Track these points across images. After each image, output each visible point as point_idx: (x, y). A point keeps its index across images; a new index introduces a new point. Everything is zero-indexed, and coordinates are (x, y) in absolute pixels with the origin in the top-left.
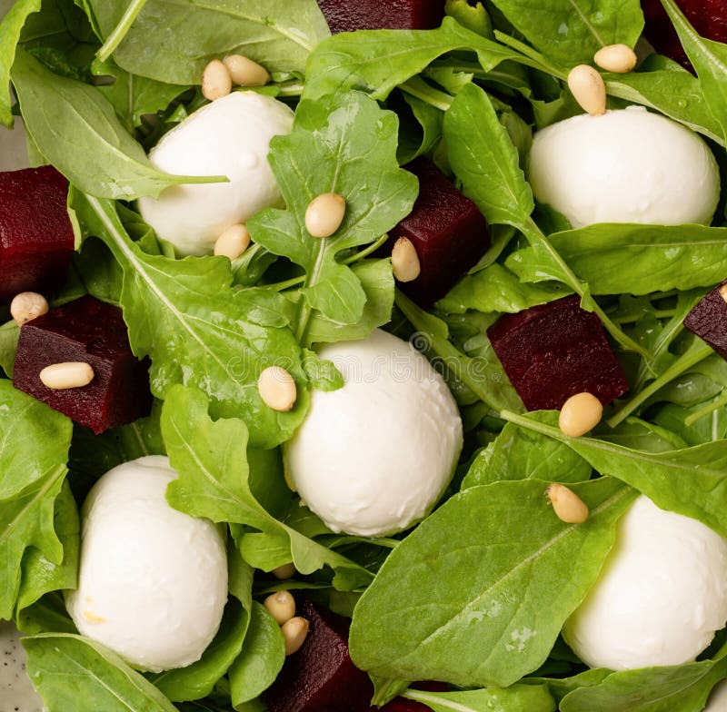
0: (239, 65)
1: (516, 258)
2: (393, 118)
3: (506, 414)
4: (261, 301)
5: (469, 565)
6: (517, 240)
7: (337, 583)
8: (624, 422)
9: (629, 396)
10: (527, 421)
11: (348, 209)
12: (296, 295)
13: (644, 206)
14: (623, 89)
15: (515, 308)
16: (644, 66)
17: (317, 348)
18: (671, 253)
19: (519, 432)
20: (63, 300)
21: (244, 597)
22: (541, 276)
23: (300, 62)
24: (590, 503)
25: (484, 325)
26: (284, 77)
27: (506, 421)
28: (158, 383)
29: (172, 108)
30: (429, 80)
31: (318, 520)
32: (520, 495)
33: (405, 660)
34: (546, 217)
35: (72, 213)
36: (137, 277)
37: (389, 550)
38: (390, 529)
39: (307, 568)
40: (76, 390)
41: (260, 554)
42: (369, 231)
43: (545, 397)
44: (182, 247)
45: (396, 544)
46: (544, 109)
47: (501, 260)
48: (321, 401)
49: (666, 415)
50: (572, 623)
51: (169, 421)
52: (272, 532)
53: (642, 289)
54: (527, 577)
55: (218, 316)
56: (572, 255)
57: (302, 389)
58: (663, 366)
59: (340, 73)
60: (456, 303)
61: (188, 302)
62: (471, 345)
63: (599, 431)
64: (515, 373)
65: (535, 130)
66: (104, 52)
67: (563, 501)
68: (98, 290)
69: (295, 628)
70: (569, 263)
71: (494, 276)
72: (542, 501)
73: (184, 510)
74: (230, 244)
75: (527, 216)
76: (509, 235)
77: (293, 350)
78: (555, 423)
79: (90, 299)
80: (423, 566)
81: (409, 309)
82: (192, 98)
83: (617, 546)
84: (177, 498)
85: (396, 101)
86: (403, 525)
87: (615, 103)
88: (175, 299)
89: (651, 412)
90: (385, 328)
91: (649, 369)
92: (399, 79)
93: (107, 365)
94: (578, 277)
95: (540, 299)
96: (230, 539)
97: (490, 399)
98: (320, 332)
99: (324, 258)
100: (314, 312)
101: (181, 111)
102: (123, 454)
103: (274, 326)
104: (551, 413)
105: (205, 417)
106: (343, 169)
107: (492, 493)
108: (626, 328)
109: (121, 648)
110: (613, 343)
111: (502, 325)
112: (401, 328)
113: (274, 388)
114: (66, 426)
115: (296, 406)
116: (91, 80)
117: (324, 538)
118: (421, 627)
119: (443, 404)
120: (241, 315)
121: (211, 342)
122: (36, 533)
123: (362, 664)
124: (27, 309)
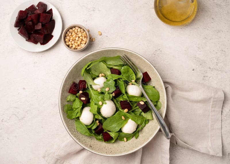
0: (103, 74)
1: (123, 96)
2: (114, 82)
4: (101, 95)
5: (114, 121)
7: (103, 121)
8: (130, 112)
9: (131, 110)
10: (121, 110)
11: (109, 89)
12: (104, 95)
13: (135, 94)
15: (122, 100)
17: (105, 100)
18: (137, 98)
19: (121, 111)
21: (94, 120)
22: (125, 98)
24: (125, 118)
25: (120, 101)
26: (107, 76)
28: (91, 101)
29: (96, 77)
30: (119, 79)
31: (102, 115)
32: (119, 116)
33: (107, 128)
34: (126, 93)
36: (91, 91)
39: (100, 119)
40: (84, 100)
41: (96, 117)
42: (111, 91)
43: (123, 108)
44: (95, 89)
45: (108, 118)
47: (122, 96)
48: (104, 105)
49: (134, 112)
50: (122, 127)
51: (91, 104)
52: (98, 115)
53: (134, 101)
54: (119, 123)
55: (97, 96)
56: (128, 97)
57: (103, 104)
59: (111, 77)
60: (117, 99)
62: (118, 103)
63: (128, 112)
64: (121, 106)
65: (128, 85)
66: (91, 72)
67: (123, 118)
68: (87, 91)
69: (98, 124)
72: (121, 117)
73: (91, 112)
74: (99, 90)
76: (123, 94)
77: (103, 100)
78: (124, 111)
79: (86, 92)
80: (110, 121)
81: (113, 98)
82: (98, 76)
83: (127, 122)
86: (109, 117)
88: (93, 94)
90: (111, 100)
91: (133, 108)
92: (116, 79)
93: (87, 99)
94: (128, 99)
95: (125, 100)
96: (94, 115)
97: (119, 108)
98: (105, 99)
99: (106, 93)
100: (105, 97)
102: (86, 106)
103: (101, 98)
105: (94, 105)
106: (110, 86)
107: (117, 116)
108: (132, 104)
109: (83, 122)
110: (130, 105)
113: (100, 103)
114: (82, 103)
115: (102, 105)
116: (90, 74)
117: (102, 117)
118: (108, 126)
119: (115, 107)
120: (99, 96)
121: (96, 98)
122: (78, 111)
123: (103, 128)
124: (81, 92)
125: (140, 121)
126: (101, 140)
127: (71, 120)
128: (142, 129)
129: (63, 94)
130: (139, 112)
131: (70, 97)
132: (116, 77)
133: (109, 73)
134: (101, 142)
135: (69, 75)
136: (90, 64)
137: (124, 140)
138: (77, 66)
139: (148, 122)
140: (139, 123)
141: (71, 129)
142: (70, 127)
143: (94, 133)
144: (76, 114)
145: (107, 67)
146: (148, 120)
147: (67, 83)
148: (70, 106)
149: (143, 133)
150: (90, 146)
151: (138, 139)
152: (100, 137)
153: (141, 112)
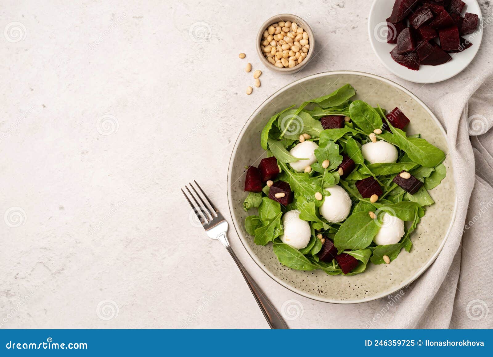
0: (306, 136)
1: (360, 170)
2: (338, 146)
3: (360, 199)
4: (314, 180)
5: (355, 227)
6: (360, 166)
7: (330, 232)
8: (382, 200)
9: (383, 195)
10: (364, 200)
11: (330, 163)
12: (320, 179)
13: (384, 159)
14: (379, 137)
15: (361, 179)
16: (383, 132)
17: (324, 188)
18: (389, 167)
19: (362, 202)
20: (275, 182)
21: (314, 235)
22: (365, 173)
23: (317, 135)
25: (355, 182)
26: (314, 137)
27: (360, 201)
28: (296, 196)
29: (293, 144)
30: (343, 138)
31: (326, 220)
32: (364, 214)
33: (344, 245)
34: (366, 162)
35: (279, 166)
36: (291, 178)
37: (340, 225)
38: (340, 221)
39: (325, 229)
40: (282, 198)
41: (317, 227)
42: (334, 166)
43: (367, 195)
44: (298, 171)
45: (341, 224)
46: (364, 141)
47: (357, 170)
48: (327, 198)
49: (389, 198)
51: (298, 203)
52: (319, 222)
53: (384, 174)
54: (366, 229)
55: (306, 183)
57: (323, 196)
58: (388, 189)
59: (327, 137)
60: (349, 178)
61: (301, 181)
62: (352, 186)
63: (377, 202)
64: (361, 192)
65: (362, 145)
66: (282, 135)
67: (372, 215)
69: (323, 240)
70: (371, 170)
71: (356, 173)
72: (368, 215)
73: (302, 219)
74: (308, 170)
75: (363, 162)
76: (359, 165)
77: (321, 189)
78: (369, 200)
79: (280, 181)
80: (347, 228)
82: (297, 142)
84: (301, 217)
85: (337, 142)
86: (342, 220)
87: (378, 140)
88: (298, 181)
89: (386, 197)
90: (338, 185)
91: (386, 189)
92: (338, 138)
93: (287, 193)
94: (372, 173)
95: (366, 177)
96: (311, 224)
97: (356, 196)
98: (325, 185)
100: (324, 182)
101: (295, 144)
102: (289, 209)
103: (317, 185)
104: (368, 198)
106: (328, 155)
107: (359, 214)
108: (381, 182)
109: (293, 245)
110: (379, 185)
111: (358, 182)
112: (340, 184)
113: (318, 196)
114: (279, 205)
115: (322, 199)
116: (279, 140)
117: (328, 223)
118: (347, 239)
119: (348, 198)
120: (311, 183)
121: (306, 188)
122: (277, 225)
123: (336, 246)
124: (269, 183)
125: (408, 212)
126: (337, 272)
127: (264, 247)
128: (416, 229)
129: (236, 197)
130: (398, 196)
131: (252, 200)
132: (337, 133)
133: (318, 129)
134: (339, 277)
135: (238, 153)
136: (275, 119)
137: (383, 262)
138: (249, 131)
139: (425, 211)
140: (407, 217)
141: (271, 267)
142: (268, 261)
143: (318, 261)
144: (272, 232)
145: (313, 117)
146: (425, 208)
147: (238, 172)
148: (255, 217)
149: (420, 236)
150: (320, 291)
151: (414, 252)
152: (334, 267)
153: (404, 194)
